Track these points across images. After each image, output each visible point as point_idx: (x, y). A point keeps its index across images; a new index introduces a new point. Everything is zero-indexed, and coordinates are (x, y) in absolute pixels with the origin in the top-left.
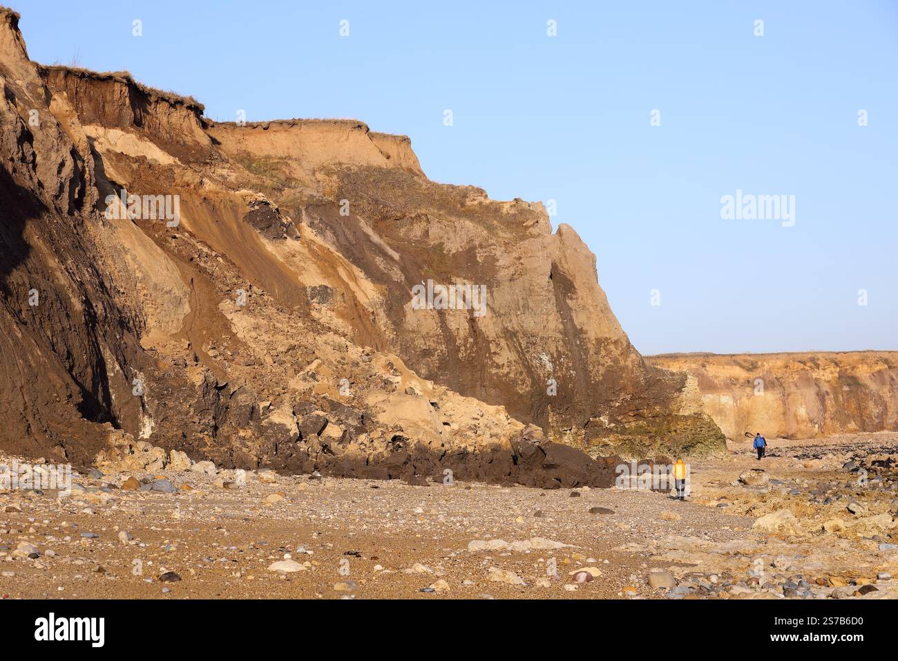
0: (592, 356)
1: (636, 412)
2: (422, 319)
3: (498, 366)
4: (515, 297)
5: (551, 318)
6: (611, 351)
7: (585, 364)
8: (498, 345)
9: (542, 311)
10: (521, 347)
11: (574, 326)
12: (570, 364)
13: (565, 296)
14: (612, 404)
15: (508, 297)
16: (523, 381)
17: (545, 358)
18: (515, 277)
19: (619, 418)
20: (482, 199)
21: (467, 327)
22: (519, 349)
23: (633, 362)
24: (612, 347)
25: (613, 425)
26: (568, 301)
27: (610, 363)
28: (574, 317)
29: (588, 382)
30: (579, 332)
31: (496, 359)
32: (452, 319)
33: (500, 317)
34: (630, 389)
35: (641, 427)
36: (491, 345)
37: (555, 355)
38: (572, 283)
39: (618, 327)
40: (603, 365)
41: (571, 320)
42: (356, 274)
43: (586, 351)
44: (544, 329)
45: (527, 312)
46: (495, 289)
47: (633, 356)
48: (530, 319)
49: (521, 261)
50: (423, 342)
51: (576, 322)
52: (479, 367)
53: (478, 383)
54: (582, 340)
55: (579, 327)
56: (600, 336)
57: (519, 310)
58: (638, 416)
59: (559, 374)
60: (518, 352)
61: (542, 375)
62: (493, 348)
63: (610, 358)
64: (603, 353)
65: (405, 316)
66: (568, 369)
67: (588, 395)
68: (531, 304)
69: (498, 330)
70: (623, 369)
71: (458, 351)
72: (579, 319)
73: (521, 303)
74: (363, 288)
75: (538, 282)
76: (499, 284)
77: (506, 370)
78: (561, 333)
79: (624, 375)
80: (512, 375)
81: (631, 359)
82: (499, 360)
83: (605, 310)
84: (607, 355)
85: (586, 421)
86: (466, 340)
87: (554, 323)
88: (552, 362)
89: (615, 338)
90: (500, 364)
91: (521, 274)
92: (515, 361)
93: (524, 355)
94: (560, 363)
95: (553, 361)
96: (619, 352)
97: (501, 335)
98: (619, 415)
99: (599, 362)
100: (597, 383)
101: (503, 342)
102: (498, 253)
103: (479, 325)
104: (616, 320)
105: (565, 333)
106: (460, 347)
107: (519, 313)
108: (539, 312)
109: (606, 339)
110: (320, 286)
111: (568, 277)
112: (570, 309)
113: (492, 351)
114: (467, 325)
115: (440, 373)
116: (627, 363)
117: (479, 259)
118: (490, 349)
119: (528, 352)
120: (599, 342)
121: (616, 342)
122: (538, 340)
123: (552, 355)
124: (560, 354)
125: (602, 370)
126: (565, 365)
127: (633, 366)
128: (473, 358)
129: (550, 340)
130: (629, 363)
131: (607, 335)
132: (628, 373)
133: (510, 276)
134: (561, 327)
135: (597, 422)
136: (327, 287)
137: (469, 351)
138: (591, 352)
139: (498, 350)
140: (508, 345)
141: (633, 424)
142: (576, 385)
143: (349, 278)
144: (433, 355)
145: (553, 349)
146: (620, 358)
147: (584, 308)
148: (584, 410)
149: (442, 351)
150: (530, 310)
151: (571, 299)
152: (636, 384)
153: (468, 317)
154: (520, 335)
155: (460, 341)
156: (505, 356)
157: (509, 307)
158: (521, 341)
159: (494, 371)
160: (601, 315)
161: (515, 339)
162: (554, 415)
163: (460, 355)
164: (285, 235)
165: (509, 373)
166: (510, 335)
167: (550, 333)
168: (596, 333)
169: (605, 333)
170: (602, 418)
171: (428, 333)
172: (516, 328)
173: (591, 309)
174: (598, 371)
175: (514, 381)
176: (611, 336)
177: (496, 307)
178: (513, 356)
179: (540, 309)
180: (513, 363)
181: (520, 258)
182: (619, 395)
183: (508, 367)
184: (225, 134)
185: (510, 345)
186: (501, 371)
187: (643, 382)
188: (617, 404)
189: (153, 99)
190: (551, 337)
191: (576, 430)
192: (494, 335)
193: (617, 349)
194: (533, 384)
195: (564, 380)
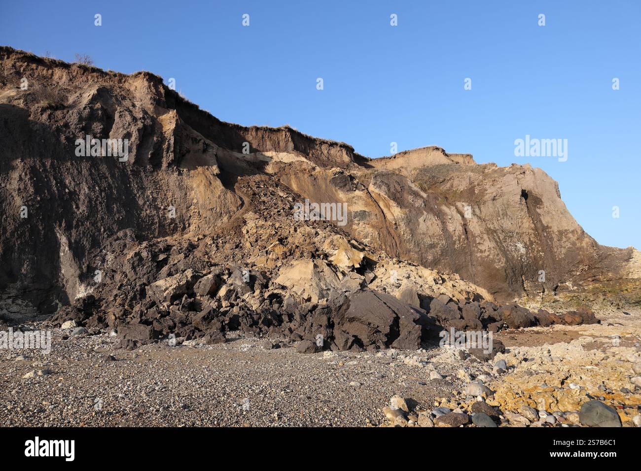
0: (556, 242)
1: (593, 278)
2: (430, 226)
3: (481, 252)
4: (496, 209)
5: (524, 221)
6: (570, 238)
7: (551, 248)
8: (482, 238)
9: (517, 216)
10: (499, 239)
11: (542, 224)
12: (540, 249)
13: (535, 207)
14: (574, 273)
15: (491, 210)
16: (499, 261)
17: (520, 246)
18: (496, 198)
19: (581, 283)
20: (494, 168)
21: (461, 230)
22: (498, 240)
23: (587, 243)
24: (570, 235)
25: (575, 288)
26: (538, 210)
27: (569, 245)
28: (542, 219)
29: (554, 259)
30: (545, 228)
31: (480, 247)
32: (451, 225)
33: (485, 222)
34: (587, 262)
35: (597, 288)
36: (477, 238)
37: (528, 243)
38: (541, 199)
39: (574, 222)
40: (565, 247)
41: (540, 221)
42: (391, 204)
43: (552, 239)
44: (520, 228)
45: (505, 218)
46: (482, 206)
47: (587, 240)
48: (508, 222)
49: (502, 189)
50: (429, 239)
51: (544, 222)
52: (469, 253)
53: (470, 263)
54: (548, 233)
55: (546, 225)
56: (561, 229)
57: (500, 216)
58: (595, 281)
59: (531, 255)
60: (496, 242)
61: (516, 256)
62: (478, 240)
63: (570, 242)
64: (564, 239)
65: (419, 225)
66: (538, 251)
67: (555, 268)
68: (509, 213)
69: (482, 229)
70: (580, 249)
71: (454, 243)
72: (545, 220)
73: (501, 213)
74: (393, 211)
75: (513, 199)
76: (484, 203)
77: (487, 254)
78: (533, 230)
79: (581, 253)
80: (491, 257)
81: (585, 242)
82: (482, 247)
83: (564, 212)
84: (567, 241)
85: (555, 286)
86: (460, 237)
87: (527, 224)
88: (526, 248)
89: (572, 229)
90: (483, 250)
91: (501, 196)
92: (493, 248)
93: (501, 243)
94: (532, 248)
95: (526, 246)
96: (575, 238)
97: (484, 232)
98: (581, 280)
99: (561, 245)
100: (560, 260)
101: (485, 236)
102: (487, 187)
103: (469, 227)
104: (572, 218)
105: (536, 229)
106: (455, 241)
107: (499, 218)
108: (515, 217)
109: (566, 230)
110: (361, 211)
111: (539, 197)
112: (539, 214)
113: (477, 242)
114: (461, 228)
115: (442, 258)
116: (582, 245)
117: (476, 192)
118: (476, 241)
119: (505, 242)
120: (561, 233)
121: (573, 232)
122: (515, 235)
123: (526, 244)
124: (532, 243)
125: (564, 251)
126: (536, 249)
127: (587, 247)
128: (465, 247)
129: (525, 234)
130: (584, 244)
131: (566, 228)
132: (584, 252)
133: (492, 197)
134: (533, 226)
135: (564, 286)
136: (365, 211)
137: (461, 244)
138: (555, 240)
139: (481, 242)
140: (489, 238)
141: (591, 287)
142: (545, 262)
143: (384, 207)
144: (437, 247)
145: (526, 239)
146: (577, 242)
147: (549, 212)
148: (553, 278)
149: (443, 244)
150: (508, 217)
151: (540, 208)
152: (591, 258)
153: (463, 223)
154: (499, 232)
155: (456, 238)
156: (487, 246)
157: (492, 215)
158: (500, 235)
159: (479, 255)
160: (561, 216)
161: (495, 234)
162: (528, 283)
163: (456, 246)
164: (354, 189)
165: (489, 255)
166: (491, 232)
167: (524, 230)
168: (558, 228)
169: (565, 227)
170: (567, 283)
171: (434, 234)
172: (497, 228)
173: (554, 213)
174: (561, 252)
175: (493, 261)
176: (569, 228)
177: (483, 216)
178: (492, 244)
179: (516, 216)
180: (492, 249)
181: (501, 187)
182: (578, 267)
183: (489, 251)
184: (377, 163)
185: (490, 238)
186: (484, 254)
187: (596, 257)
188: (578, 273)
189: (318, 142)
190: (525, 232)
191: (548, 292)
192: (479, 232)
193: (574, 236)
194: (507, 261)
195: (535, 259)
